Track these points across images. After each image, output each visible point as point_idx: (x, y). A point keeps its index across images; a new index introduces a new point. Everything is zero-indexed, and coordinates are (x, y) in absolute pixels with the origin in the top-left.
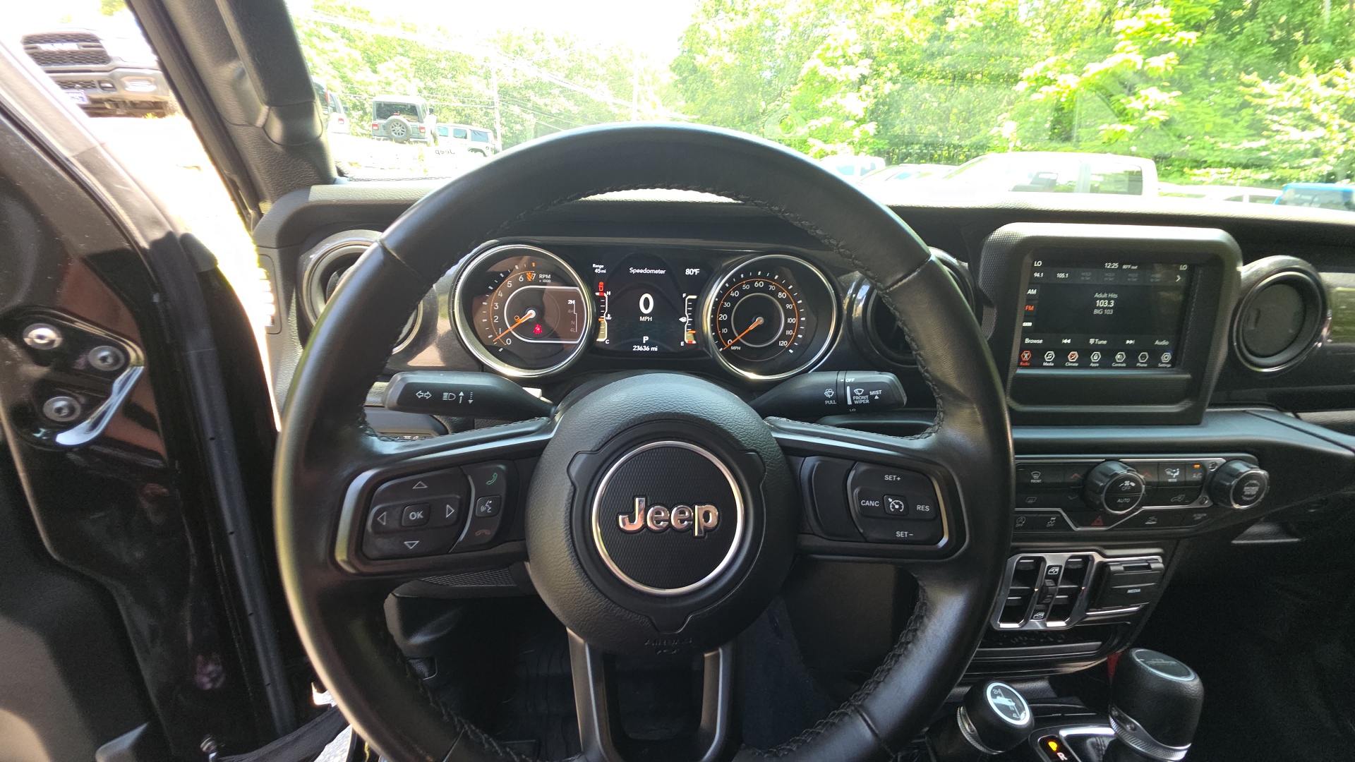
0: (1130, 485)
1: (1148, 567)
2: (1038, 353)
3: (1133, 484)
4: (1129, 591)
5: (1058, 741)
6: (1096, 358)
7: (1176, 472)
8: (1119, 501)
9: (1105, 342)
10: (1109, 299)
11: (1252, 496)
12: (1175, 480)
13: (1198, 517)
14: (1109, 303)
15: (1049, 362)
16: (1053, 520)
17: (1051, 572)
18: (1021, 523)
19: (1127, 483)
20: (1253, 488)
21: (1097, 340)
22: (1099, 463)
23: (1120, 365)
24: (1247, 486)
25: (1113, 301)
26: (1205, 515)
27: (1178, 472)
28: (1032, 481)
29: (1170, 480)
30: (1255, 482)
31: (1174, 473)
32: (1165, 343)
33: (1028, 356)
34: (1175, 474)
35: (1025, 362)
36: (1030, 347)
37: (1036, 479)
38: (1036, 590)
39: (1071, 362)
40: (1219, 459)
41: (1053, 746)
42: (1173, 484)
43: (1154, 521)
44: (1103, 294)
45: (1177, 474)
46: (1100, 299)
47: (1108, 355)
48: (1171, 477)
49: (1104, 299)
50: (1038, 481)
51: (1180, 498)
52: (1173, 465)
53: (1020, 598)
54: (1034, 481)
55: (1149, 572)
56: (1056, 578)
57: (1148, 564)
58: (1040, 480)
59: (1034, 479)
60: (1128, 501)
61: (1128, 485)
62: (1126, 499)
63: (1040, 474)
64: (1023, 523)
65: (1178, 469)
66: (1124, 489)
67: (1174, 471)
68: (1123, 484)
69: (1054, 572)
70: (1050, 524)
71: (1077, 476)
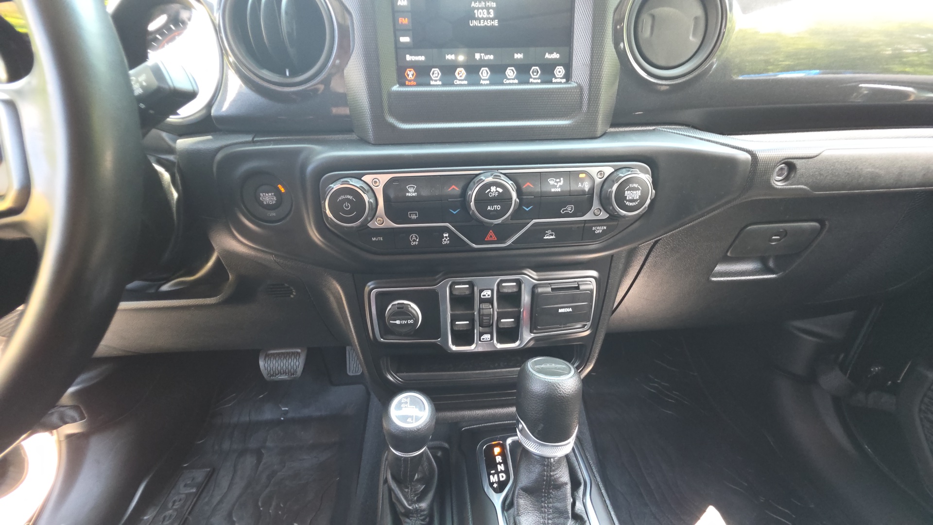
0: (497, 191)
1: (578, 288)
2: (423, 71)
3: (500, 190)
4: (560, 311)
5: (503, 447)
6: (485, 74)
7: (560, 181)
8: (489, 208)
9: (491, 57)
10: (488, 9)
11: (636, 200)
12: (559, 190)
13: (599, 230)
14: (489, 13)
15: (436, 81)
16: (446, 237)
17: (483, 296)
18: (414, 241)
19: (493, 189)
20: (635, 192)
21: (482, 55)
23: (511, 81)
24: (627, 190)
25: (491, 11)
26: (605, 228)
27: (562, 182)
28: (407, 194)
29: (553, 190)
30: (636, 185)
31: (557, 182)
32: (556, 56)
33: (413, 75)
34: (559, 184)
35: (410, 81)
36: (415, 66)
37: (411, 192)
38: (475, 313)
39: (460, 80)
40: (608, 169)
41: (497, 450)
42: (556, 194)
43: (552, 235)
44: (480, 2)
45: (561, 183)
46: (478, 9)
47: (498, 70)
48: (555, 187)
49: (482, 8)
50: (414, 194)
51: (570, 209)
52: (556, 175)
53: (468, 322)
54: (409, 195)
55: (577, 292)
56: (490, 301)
57: (577, 285)
58: (416, 193)
59: (409, 192)
60: (499, 208)
61: (495, 190)
62: (496, 206)
63: (414, 187)
64: (418, 240)
65: (562, 179)
66: (491, 195)
67: (558, 180)
68: (489, 190)
69: (487, 295)
70: (445, 240)
71: (455, 189)
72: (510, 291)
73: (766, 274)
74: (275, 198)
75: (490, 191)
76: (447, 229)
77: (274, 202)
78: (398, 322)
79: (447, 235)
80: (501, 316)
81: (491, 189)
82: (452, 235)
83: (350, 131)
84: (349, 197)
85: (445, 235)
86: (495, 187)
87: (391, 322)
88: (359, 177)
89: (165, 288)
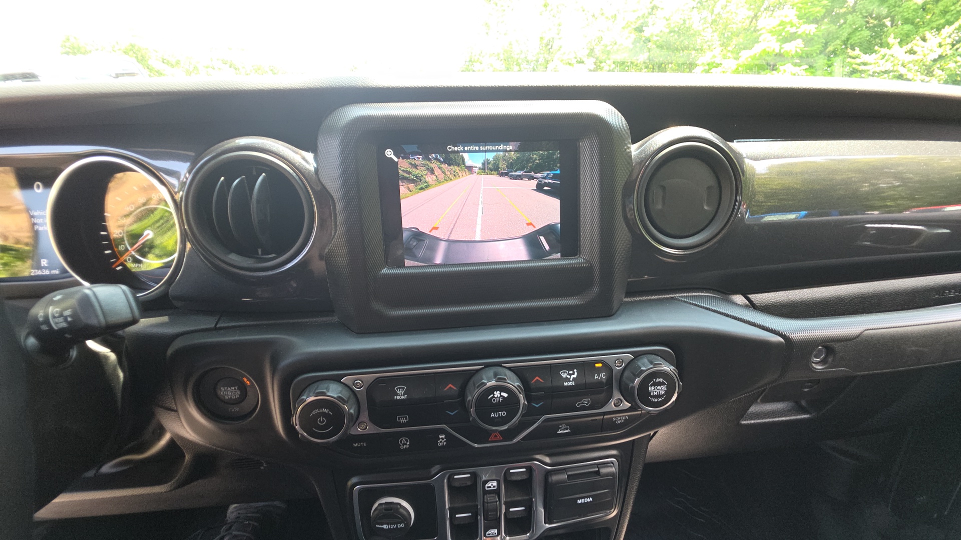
0: (501, 396)
1: (597, 473)
3: (505, 395)
4: (579, 501)
7: (573, 374)
8: (492, 415)
11: (663, 395)
12: (573, 383)
16: (442, 439)
17: (488, 487)
18: (404, 444)
19: (497, 394)
20: (660, 387)
22: (477, 371)
24: (651, 386)
26: (627, 418)
27: (576, 374)
28: (395, 397)
29: (566, 384)
30: (661, 380)
31: (570, 375)
34: (572, 376)
37: (401, 394)
38: (479, 505)
40: (626, 354)
42: (571, 387)
43: (567, 429)
45: (575, 376)
48: (568, 380)
50: (403, 397)
51: (586, 402)
52: (569, 367)
53: (470, 514)
54: (398, 398)
55: (598, 478)
56: (497, 492)
57: (597, 469)
58: (406, 396)
59: (397, 395)
60: (504, 414)
61: (499, 396)
62: (500, 413)
63: (404, 388)
64: (408, 443)
65: (575, 370)
66: (494, 400)
67: (571, 372)
68: (492, 395)
69: (492, 487)
70: (441, 442)
71: (452, 387)
72: (519, 478)
73: (800, 414)
74: (239, 392)
75: (494, 397)
76: (443, 431)
77: (237, 396)
78: (385, 527)
79: (444, 436)
80: (509, 505)
81: (494, 394)
82: (449, 437)
83: (330, 311)
84: (325, 410)
85: (440, 437)
86: (498, 392)
87: (377, 526)
88: (337, 379)
89: (106, 469)
